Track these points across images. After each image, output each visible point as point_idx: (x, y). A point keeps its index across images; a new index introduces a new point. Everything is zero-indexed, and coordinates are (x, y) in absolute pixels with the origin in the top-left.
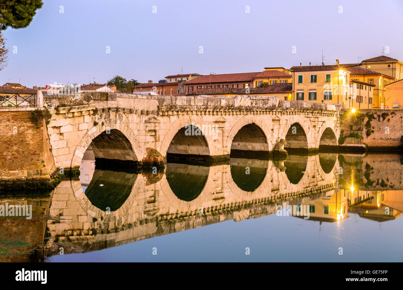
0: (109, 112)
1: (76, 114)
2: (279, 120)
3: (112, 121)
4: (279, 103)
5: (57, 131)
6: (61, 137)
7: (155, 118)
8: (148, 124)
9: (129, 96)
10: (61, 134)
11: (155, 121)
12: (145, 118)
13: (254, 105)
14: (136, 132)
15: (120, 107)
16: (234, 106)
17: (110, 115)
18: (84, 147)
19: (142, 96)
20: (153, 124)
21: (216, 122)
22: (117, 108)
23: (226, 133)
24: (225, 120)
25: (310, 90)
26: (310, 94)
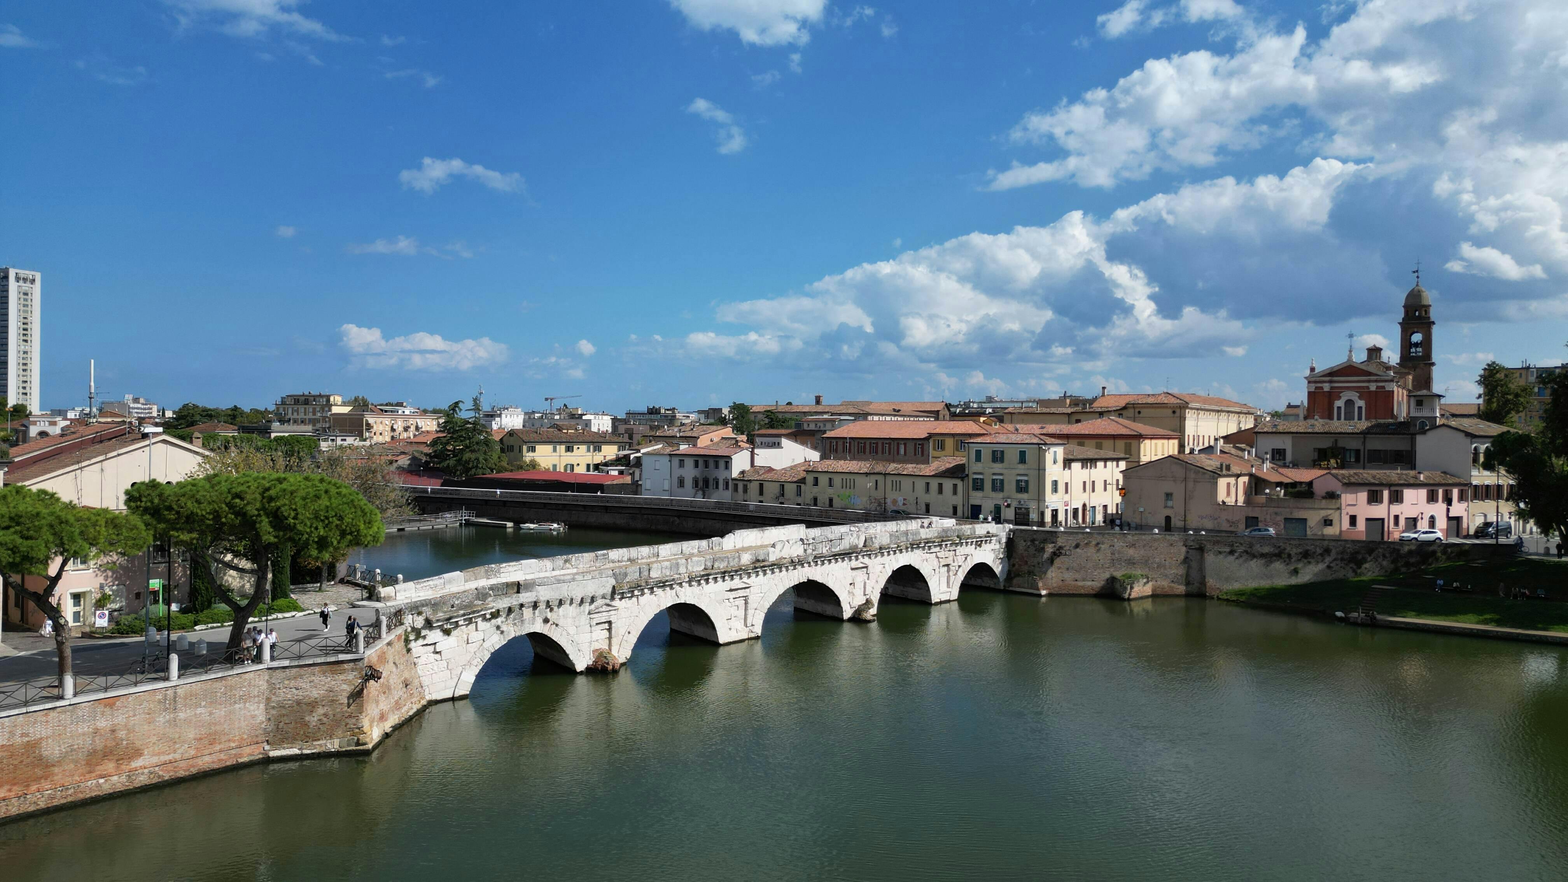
0: (520, 609)
1: (461, 623)
2: (866, 567)
3: (527, 622)
4: (866, 541)
5: (431, 648)
6: (438, 656)
7: (608, 605)
8: (595, 615)
10: (436, 653)
11: (609, 608)
12: (589, 607)
13: (809, 551)
14: (572, 630)
15: (541, 599)
16: (768, 561)
17: (522, 614)
18: (476, 666)
19: (583, 576)
20: (604, 614)
21: (731, 590)
22: (535, 602)
23: (752, 604)
24: (748, 586)
25: (994, 474)
26: (993, 480)
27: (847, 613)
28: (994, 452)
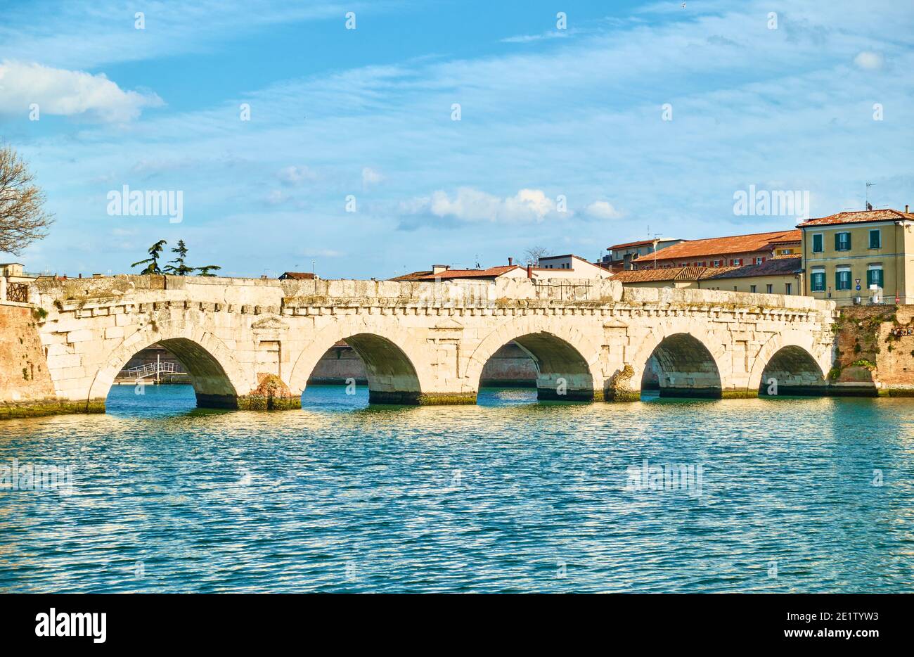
0: (167, 308)
1: (96, 312)
2: (627, 328)
3: (175, 324)
4: (624, 293)
5: (62, 339)
6: (70, 349)
7: (276, 320)
8: (259, 331)
9: (213, 281)
10: (69, 344)
11: (277, 325)
12: (251, 319)
14: (231, 344)
15: (192, 299)
17: (169, 314)
18: (115, 366)
19: (244, 281)
20: (271, 331)
21: (436, 329)
22: (185, 302)
23: (465, 352)
24: (459, 326)
25: (838, 266)
26: (838, 275)
27: (598, 385)
28: (837, 236)
